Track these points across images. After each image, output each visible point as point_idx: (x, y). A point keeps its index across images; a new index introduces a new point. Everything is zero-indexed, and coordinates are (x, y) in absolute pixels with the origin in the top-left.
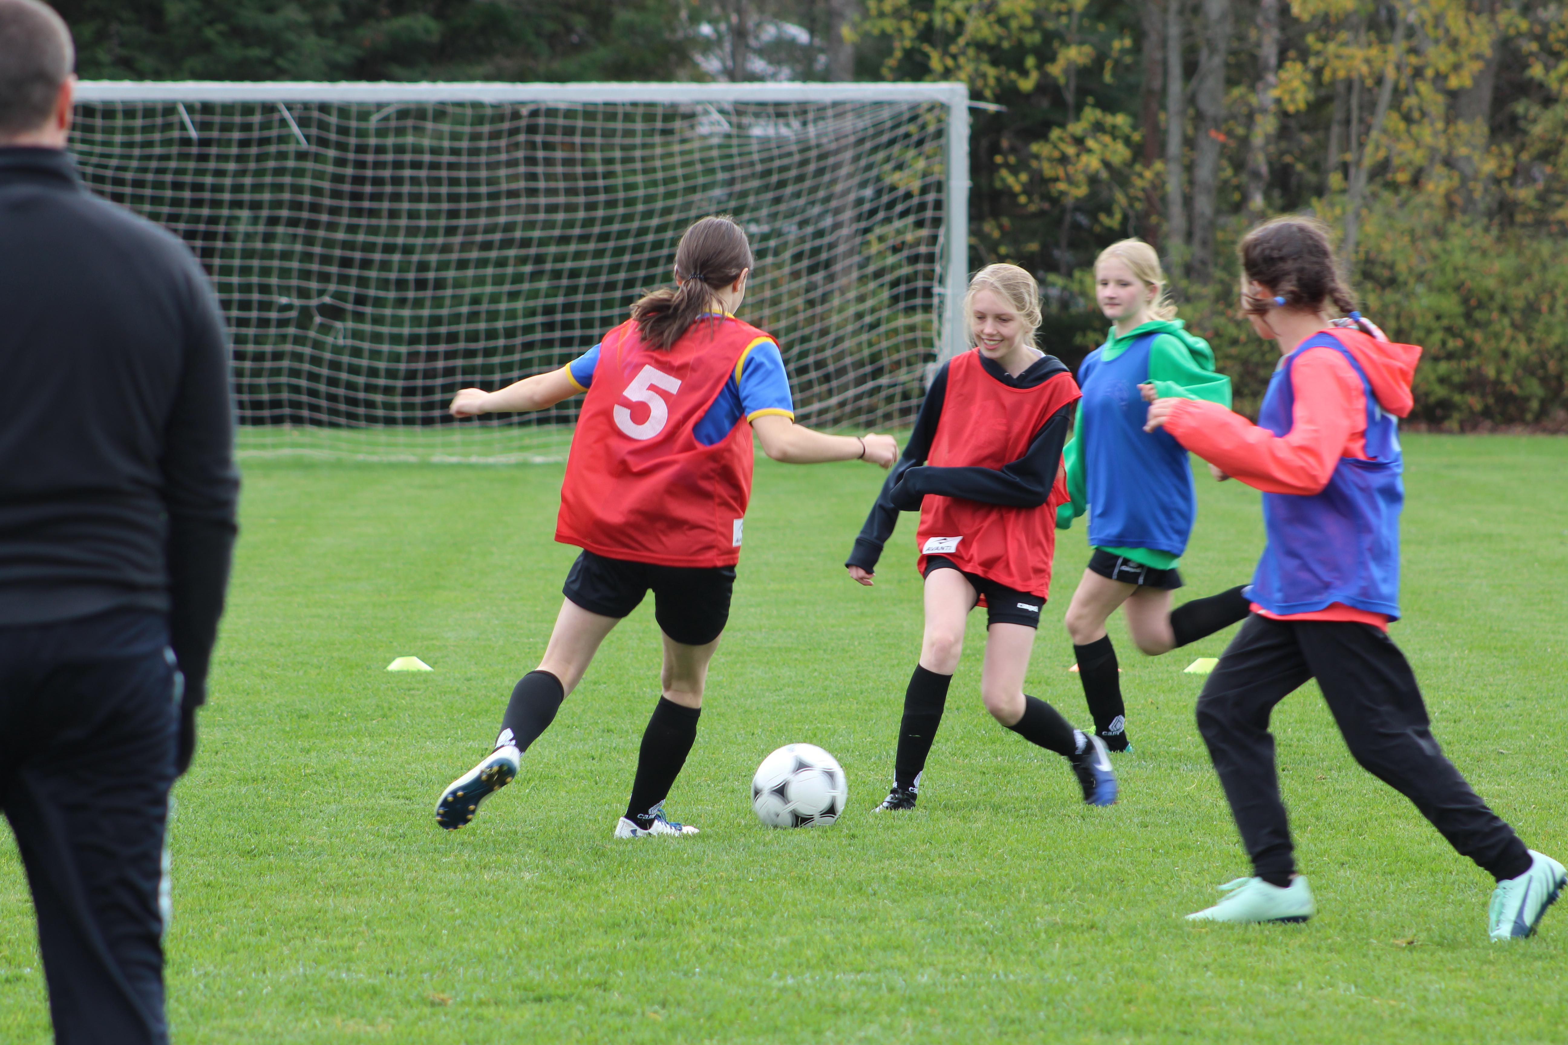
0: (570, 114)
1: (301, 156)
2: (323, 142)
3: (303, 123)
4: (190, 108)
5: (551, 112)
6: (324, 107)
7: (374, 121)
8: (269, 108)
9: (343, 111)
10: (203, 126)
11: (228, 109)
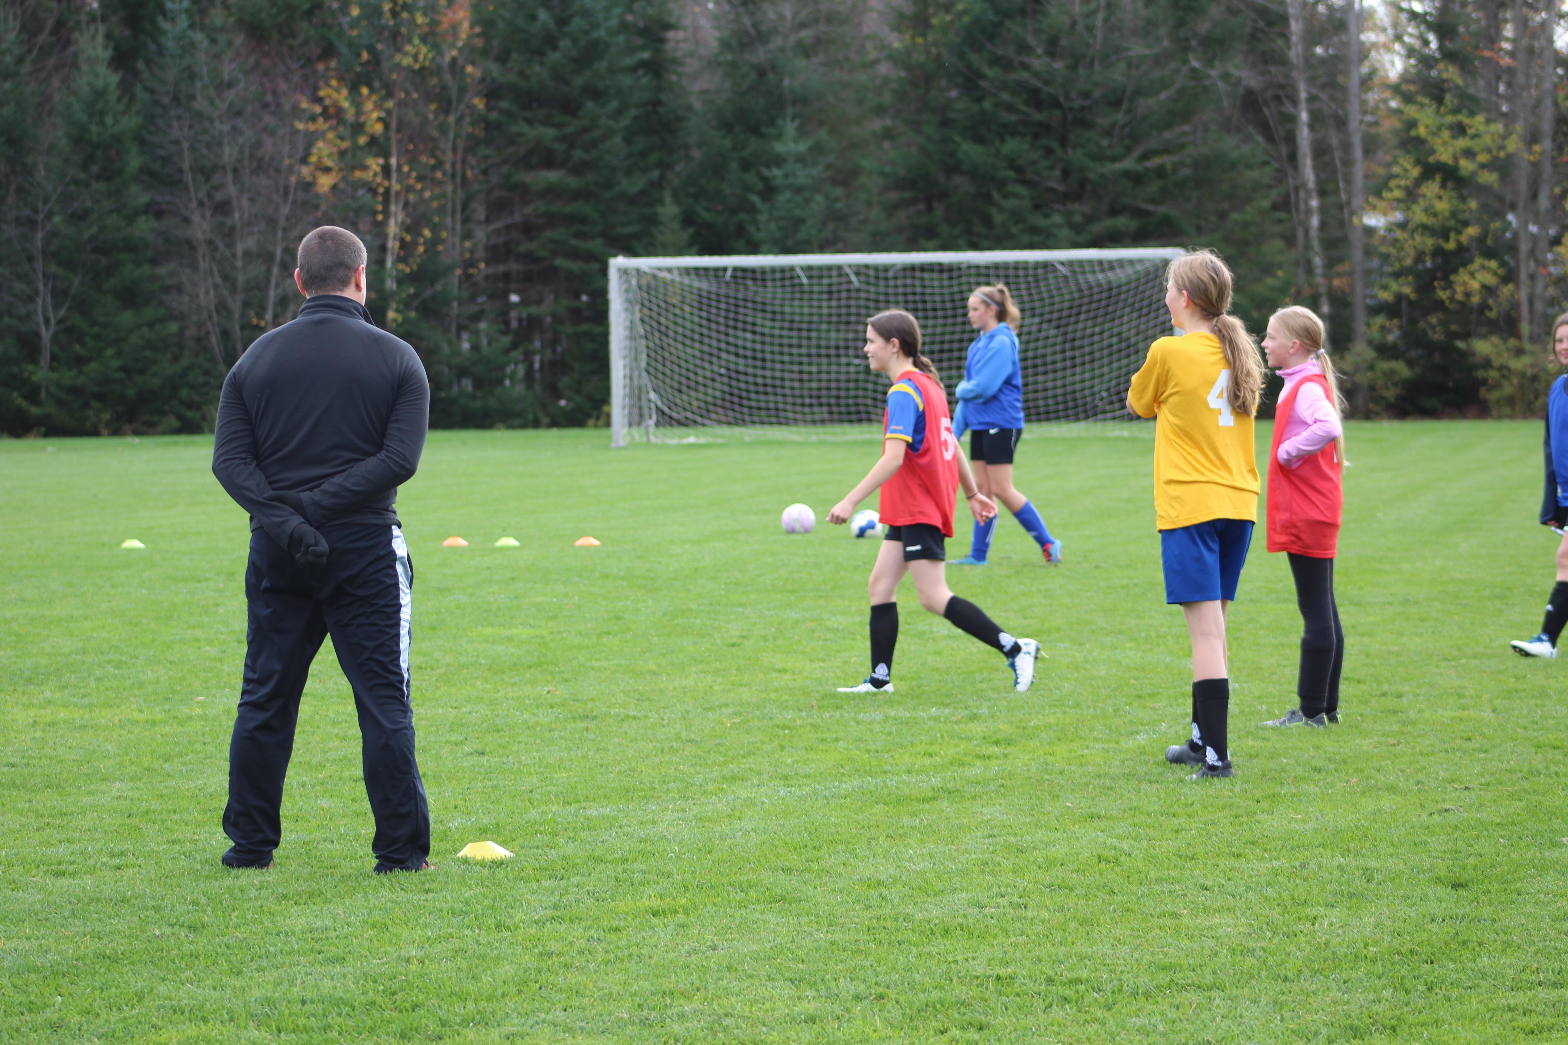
0: (987, 267)
1: (858, 290)
2: (868, 283)
3: (858, 274)
4: (803, 269)
5: (978, 267)
6: (867, 267)
7: (891, 274)
8: (839, 268)
9: (876, 268)
10: (810, 277)
11: (820, 268)
